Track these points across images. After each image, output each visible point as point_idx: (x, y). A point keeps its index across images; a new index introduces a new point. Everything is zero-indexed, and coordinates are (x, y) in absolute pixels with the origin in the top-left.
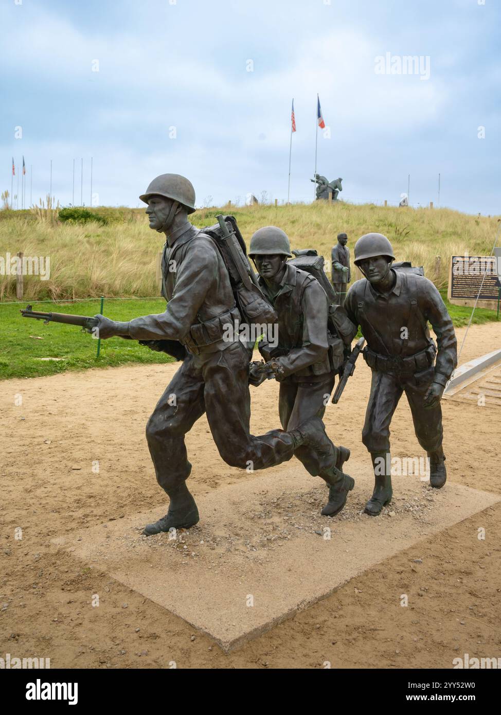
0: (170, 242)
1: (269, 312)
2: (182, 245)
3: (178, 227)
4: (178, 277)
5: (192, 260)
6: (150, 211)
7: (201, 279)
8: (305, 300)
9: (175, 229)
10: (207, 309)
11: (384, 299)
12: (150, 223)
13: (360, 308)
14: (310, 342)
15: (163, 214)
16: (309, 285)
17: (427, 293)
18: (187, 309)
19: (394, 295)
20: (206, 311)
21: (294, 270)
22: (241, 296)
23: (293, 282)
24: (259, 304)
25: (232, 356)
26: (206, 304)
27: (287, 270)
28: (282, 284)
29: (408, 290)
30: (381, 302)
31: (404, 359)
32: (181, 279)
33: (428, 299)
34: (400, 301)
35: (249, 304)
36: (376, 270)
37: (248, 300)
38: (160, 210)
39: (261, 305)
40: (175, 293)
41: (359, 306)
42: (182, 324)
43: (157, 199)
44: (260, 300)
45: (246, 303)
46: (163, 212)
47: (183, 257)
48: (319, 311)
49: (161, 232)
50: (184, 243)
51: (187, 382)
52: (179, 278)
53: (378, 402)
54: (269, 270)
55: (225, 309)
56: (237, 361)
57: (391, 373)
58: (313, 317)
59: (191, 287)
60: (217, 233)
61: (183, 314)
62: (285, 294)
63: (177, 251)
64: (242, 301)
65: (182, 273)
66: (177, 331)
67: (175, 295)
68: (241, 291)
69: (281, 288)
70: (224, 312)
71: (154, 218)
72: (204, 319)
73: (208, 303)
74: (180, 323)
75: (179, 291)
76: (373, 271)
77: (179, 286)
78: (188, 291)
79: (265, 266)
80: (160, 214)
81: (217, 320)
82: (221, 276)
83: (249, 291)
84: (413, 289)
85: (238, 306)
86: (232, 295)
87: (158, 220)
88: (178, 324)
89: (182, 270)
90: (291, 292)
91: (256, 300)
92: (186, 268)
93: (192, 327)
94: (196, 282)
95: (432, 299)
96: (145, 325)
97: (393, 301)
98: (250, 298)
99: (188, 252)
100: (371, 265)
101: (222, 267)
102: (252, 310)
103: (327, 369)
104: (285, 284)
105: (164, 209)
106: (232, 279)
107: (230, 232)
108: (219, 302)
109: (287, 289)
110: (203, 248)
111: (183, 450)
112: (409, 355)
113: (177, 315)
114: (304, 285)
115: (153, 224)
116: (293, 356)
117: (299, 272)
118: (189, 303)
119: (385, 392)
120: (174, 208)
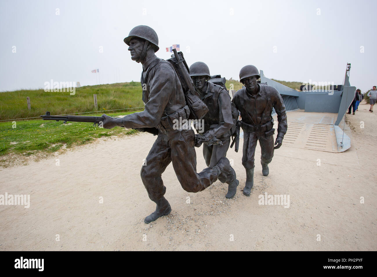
0: (145, 68)
1: (205, 107)
2: (152, 69)
3: (149, 58)
4: (150, 88)
5: (159, 76)
6: (131, 49)
7: (166, 88)
8: (220, 100)
9: (147, 59)
10: (170, 107)
11: (254, 98)
12: (131, 56)
13: (241, 103)
14: (224, 122)
15: (139, 49)
16: (222, 91)
17: (275, 94)
18: (158, 108)
19: (259, 96)
20: (170, 109)
21: (213, 85)
22: (189, 99)
23: (213, 91)
24: (200, 103)
25: (186, 134)
26: (169, 104)
27: (209, 84)
28: (207, 92)
29: (266, 93)
30: (252, 99)
31: (261, 126)
32: (153, 89)
33: (276, 97)
34: (262, 98)
35: (194, 103)
36: (252, 83)
37: (193, 101)
38: (137, 47)
39: (201, 103)
40: (150, 98)
41: (241, 102)
42: (155, 117)
43: (134, 41)
44: (200, 100)
45: (192, 102)
46: (139, 48)
47: (153, 75)
48: (228, 105)
49: (139, 63)
50: (153, 66)
51: (161, 148)
52: (152, 88)
53: (249, 146)
54: (200, 85)
55: (180, 106)
56: (189, 136)
57: (254, 133)
58: (225, 109)
59: (160, 93)
60: (173, 61)
61: (155, 111)
62: (209, 97)
63: (149, 72)
64: (189, 101)
65: (154, 85)
66: (153, 122)
67: (149, 99)
68: (189, 95)
69: (207, 94)
70: (180, 108)
71: (134, 53)
72: (169, 113)
73: (170, 103)
74: (154, 117)
75: (152, 96)
76: (251, 84)
77: (152, 93)
78: (158, 96)
79: (198, 82)
80: (137, 50)
81: (177, 113)
82: (178, 86)
83: (193, 95)
84: (268, 92)
85: (187, 104)
86: (184, 97)
87: (136, 54)
88: (153, 118)
89: (153, 83)
90: (212, 96)
91: (197, 100)
92: (156, 81)
93: (162, 118)
94: (163, 90)
95: (277, 97)
96: (132, 119)
97: (259, 99)
98: (194, 99)
99: (156, 71)
100: (250, 81)
101: (178, 81)
102: (195, 106)
103: (229, 134)
104: (208, 92)
105: (139, 46)
106: (183, 89)
107: (181, 59)
108: (177, 103)
109: (210, 95)
110: (166, 68)
111: (161, 182)
112: (264, 124)
113: (151, 112)
114: (219, 92)
115: (133, 56)
116: (216, 130)
117: (215, 86)
118: (159, 104)
119: (252, 141)
120: (145, 46)
